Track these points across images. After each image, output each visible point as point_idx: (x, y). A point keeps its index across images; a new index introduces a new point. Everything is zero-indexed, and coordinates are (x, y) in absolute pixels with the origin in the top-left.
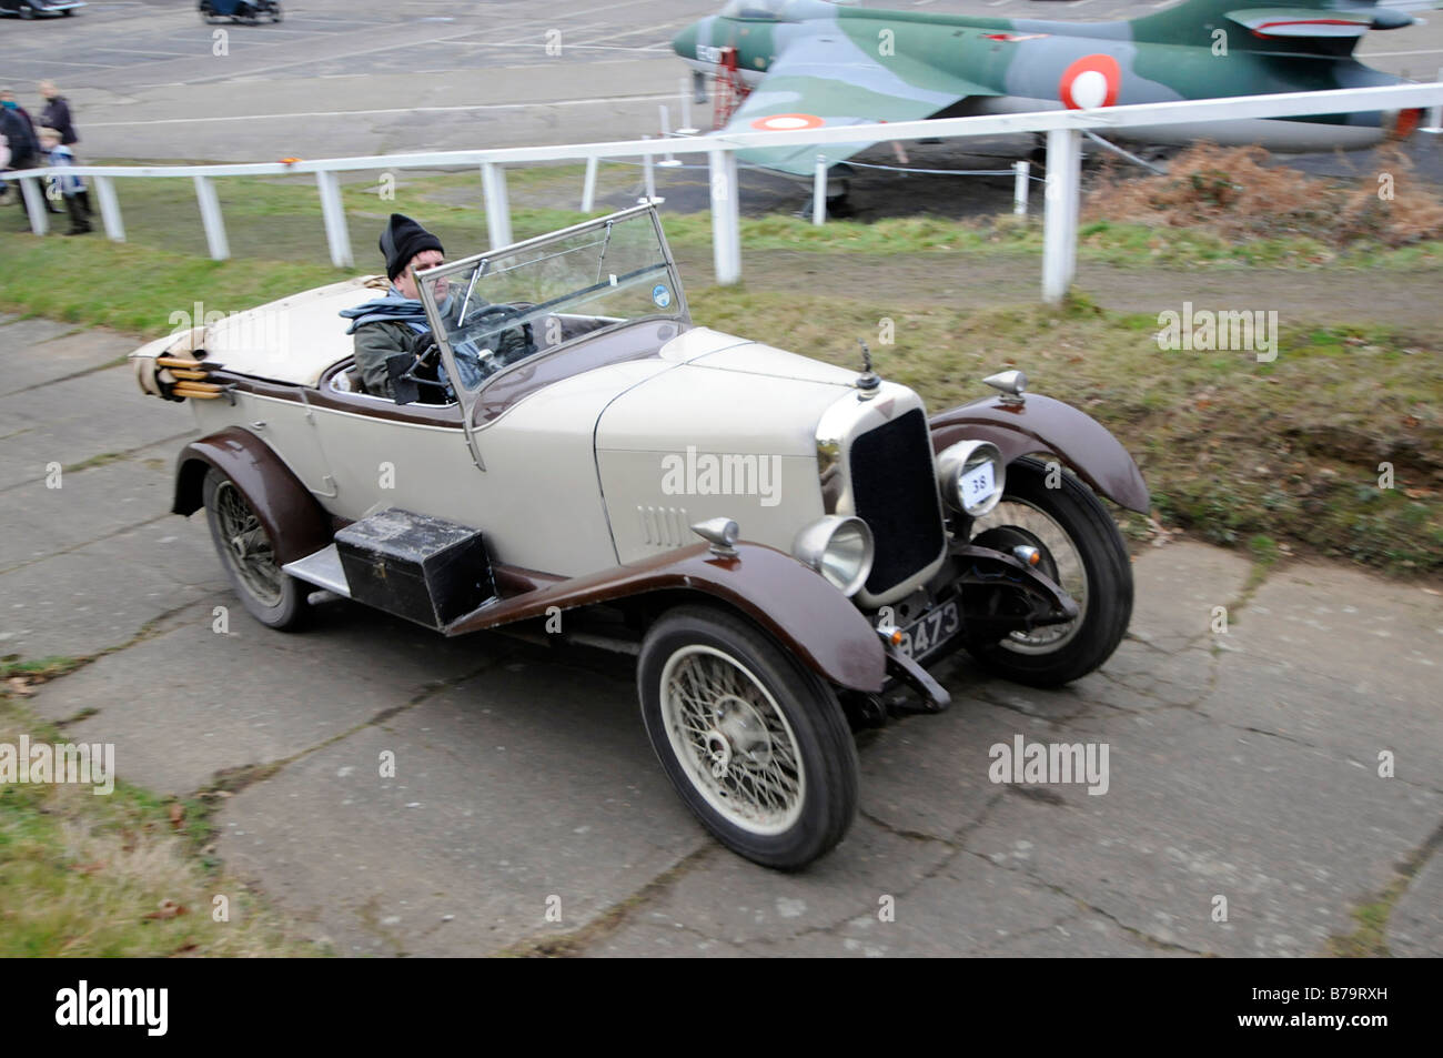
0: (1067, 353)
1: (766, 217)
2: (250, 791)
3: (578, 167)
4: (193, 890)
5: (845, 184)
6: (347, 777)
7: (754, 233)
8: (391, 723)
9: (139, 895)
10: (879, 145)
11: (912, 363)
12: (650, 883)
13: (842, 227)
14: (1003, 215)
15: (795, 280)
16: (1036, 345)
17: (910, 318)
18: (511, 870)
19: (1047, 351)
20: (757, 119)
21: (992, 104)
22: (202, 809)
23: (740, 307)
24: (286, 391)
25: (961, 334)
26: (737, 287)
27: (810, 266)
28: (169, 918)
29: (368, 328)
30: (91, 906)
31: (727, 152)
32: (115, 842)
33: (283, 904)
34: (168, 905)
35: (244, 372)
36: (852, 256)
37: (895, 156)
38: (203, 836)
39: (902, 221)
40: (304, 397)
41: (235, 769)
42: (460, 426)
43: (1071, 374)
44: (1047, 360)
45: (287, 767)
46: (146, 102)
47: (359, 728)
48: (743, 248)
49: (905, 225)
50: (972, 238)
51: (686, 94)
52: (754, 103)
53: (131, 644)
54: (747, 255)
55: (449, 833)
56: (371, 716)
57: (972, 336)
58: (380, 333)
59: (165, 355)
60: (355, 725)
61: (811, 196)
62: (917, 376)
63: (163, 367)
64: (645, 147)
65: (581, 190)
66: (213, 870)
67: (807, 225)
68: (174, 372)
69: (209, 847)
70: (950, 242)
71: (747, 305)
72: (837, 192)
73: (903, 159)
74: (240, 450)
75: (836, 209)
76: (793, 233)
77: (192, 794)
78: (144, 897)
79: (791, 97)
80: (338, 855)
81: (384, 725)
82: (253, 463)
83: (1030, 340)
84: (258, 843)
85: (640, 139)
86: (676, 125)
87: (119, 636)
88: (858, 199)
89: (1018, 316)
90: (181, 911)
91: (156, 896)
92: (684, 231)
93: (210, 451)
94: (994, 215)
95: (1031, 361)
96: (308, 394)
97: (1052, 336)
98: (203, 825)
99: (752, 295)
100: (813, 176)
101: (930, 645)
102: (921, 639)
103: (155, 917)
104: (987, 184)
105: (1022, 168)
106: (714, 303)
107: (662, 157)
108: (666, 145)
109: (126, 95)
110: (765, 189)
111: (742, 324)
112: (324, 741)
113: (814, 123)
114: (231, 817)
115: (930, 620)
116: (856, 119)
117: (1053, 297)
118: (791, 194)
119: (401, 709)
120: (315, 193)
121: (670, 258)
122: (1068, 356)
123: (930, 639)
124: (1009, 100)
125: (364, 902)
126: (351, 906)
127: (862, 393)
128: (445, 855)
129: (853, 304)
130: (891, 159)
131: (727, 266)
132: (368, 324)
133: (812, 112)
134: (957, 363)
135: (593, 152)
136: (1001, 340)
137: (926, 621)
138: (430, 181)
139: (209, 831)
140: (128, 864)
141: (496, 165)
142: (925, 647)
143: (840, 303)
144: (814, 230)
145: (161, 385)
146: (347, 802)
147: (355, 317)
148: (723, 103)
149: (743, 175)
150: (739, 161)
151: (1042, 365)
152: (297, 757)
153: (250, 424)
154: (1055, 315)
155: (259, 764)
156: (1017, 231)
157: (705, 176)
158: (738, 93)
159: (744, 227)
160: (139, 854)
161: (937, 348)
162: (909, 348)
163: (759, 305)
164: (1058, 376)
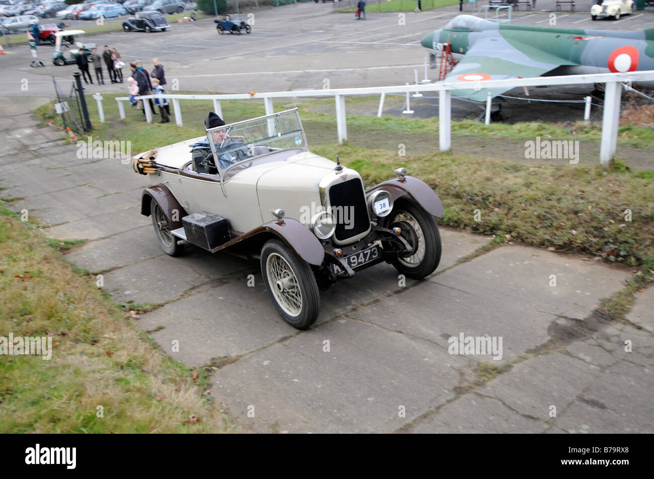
0: (612, 189)
1: (461, 120)
2: (226, 368)
3: (377, 97)
4: (203, 412)
5: (500, 106)
6: (267, 365)
7: (456, 128)
8: (287, 342)
9: (181, 412)
10: (517, 88)
11: (533, 190)
12: (402, 427)
13: (498, 126)
14: (579, 122)
15: (476, 150)
16: (595, 184)
17: (532, 169)
18: (338, 415)
19: (601, 187)
20: (458, 76)
21: (574, 69)
22: (206, 374)
23: (449, 162)
24: (174, 170)
25: (558, 178)
26: (449, 152)
27: (483, 143)
28: (194, 423)
29: (196, 151)
30: (161, 414)
31: (447, 91)
32: (172, 387)
33: (238, 420)
34: (193, 417)
35: (163, 164)
36: (503, 139)
37: (524, 93)
38: (206, 386)
39: (528, 123)
40: (178, 172)
41: (219, 358)
42: (219, 182)
43: (613, 199)
44: (601, 191)
45: (241, 359)
46: (193, 67)
47: (273, 344)
48: (452, 134)
49: (529, 125)
50: (563, 132)
51: (426, 64)
52: (458, 68)
53: (179, 299)
54: (454, 138)
55: (311, 395)
56: (278, 339)
57: (563, 179)
58: (200, 153)
59: (141, 158)
60: (271, 342)
61: (484, 111)
62: (536, 197)
63: (140, 162)
64: (407, 88)
65: (378, 108)
66: (210, 402)
67: (481, 124)
68: (143, 164)
69: (208, 391)
70: (551, 133)
71: (453, 161)
72: (497, 109)
73: (527, 94)
74: (161, 191)
75: (495, 117)
76: (475, 128)
77: (202, 368)
78: (183, 412)
79: (476, 65)
80: (262, 400)
81: (284, 343)
82: (165, 196)
83: (593, 182)
84: (228, 391)
85: (405, 85)
86: (421, 77)
87: (174, 296)
88: (505, 112)
89: (587, 170)
90: (198, 420)
91: (188, 413)
92: (424, 126)
93: (151, 191)
94: (574, 121)
95: (593, 192)
96: (180, 172)
97: (604, 180)
98: (205, 381)
99: (455, 156)
100: (486, 102)
101: (365, 261)
102: (361, 259)
103: (188, 422)
104: (568, 106)
105: (588, 100)
106: (437, 159)
107: (415, 93)
108: (416, 88)
109: (186, 64)
110: (461, 107)
111: (451, 170)
112: (258, 348)
113: (486, 78)
114: (217, 379)
115: (365, 252)
116: (505, 76)
117: (604, 162)
118: (474, 110)
119: (291, 336)
120: (263, 107)
121: (302, 128)
122: (611, 190)
123: (365, 259)
124: (583, 67)
125: (273, 423)
126: (267, 424)
127: (337, 172)
128: (309, 405)
129: (504, 162)
130: (522, 94)
131: (445, 143)
132: (197, 150)
133: (486, 73)
134: (555, 191)
135: (383, 90)
136: (578, 181)
137: (363, 252)
138: (311, 102)
139: (208, 384)
140: (178, 397)
141: (341, 96)
142: (363, 262)
143: (498, 161)
144: (486, 127)
145: (139, 168)
146: (267, 377)
147: (194, 147)
148: (443, 68)
149: (453, 101)
150: (452, 95)
151: (598, 194)
152: (246, 354)
153: (164, 182)
154: (605, 170)
155: (230, 356)
156: (585, 130)
157: (437, 101)
158: (450, 64)
159: (453, 125)
160: (182, 393)
161: (545, 184)
162: (531, 183)
163: (460, 161)
164: (607, 200)
